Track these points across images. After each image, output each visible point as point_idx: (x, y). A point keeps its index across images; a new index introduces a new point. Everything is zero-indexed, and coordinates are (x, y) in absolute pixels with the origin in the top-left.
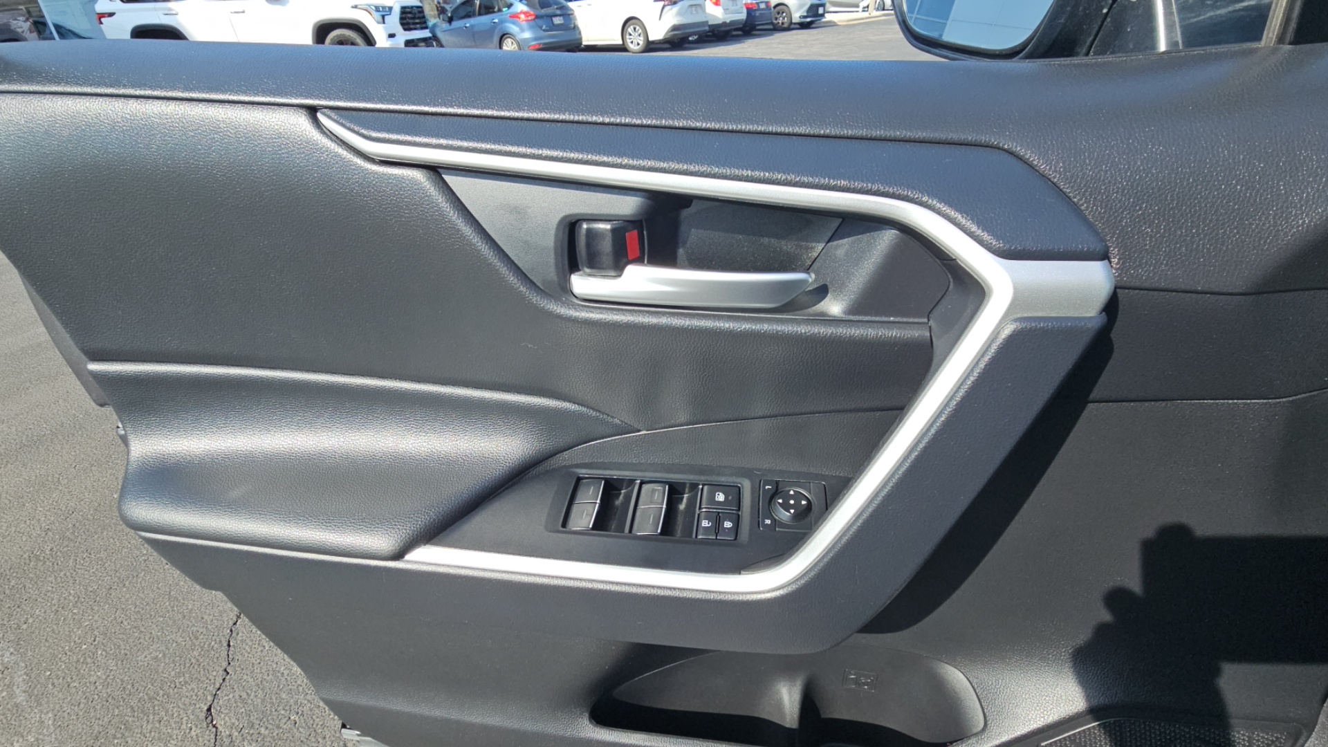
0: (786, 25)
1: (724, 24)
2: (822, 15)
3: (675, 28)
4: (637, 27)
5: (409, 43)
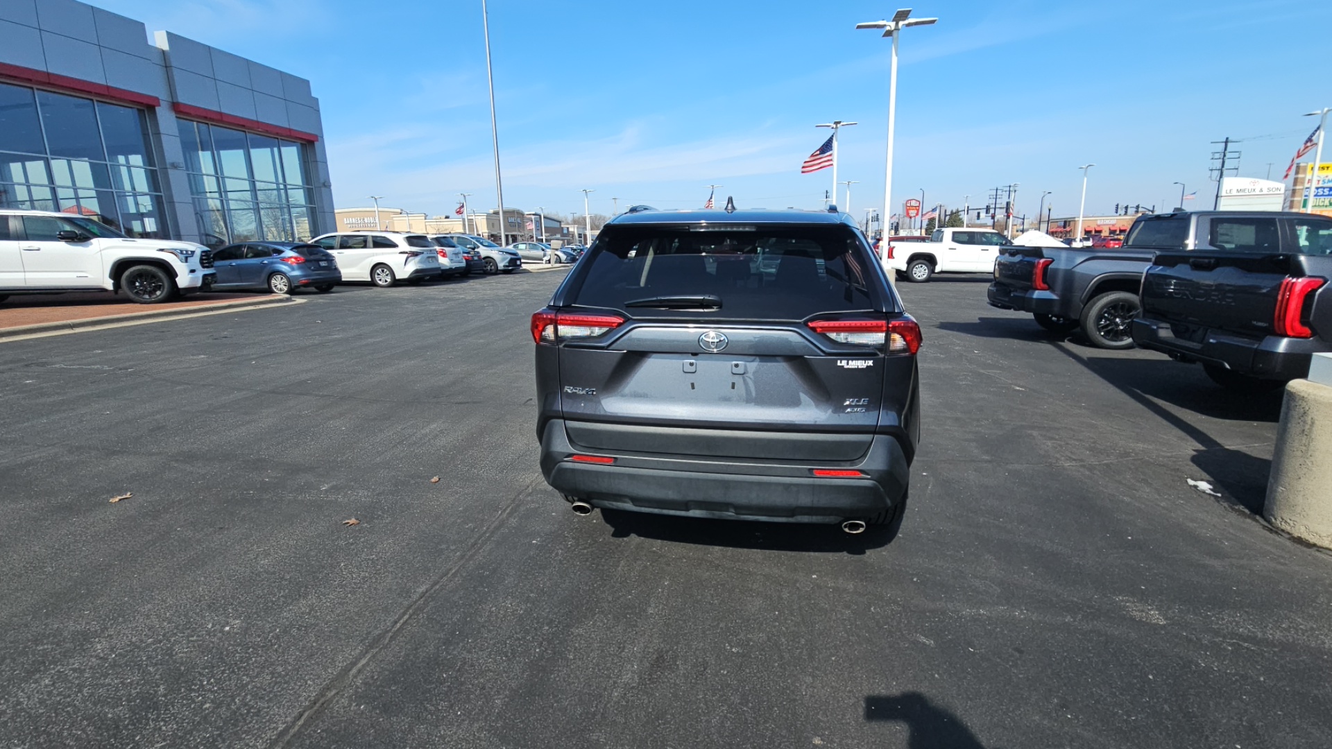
0: (493, 271)
1: (451, 269)
2: (520, 266)
3: (417, 271)
4: (385, 270)
5: (205, 277)
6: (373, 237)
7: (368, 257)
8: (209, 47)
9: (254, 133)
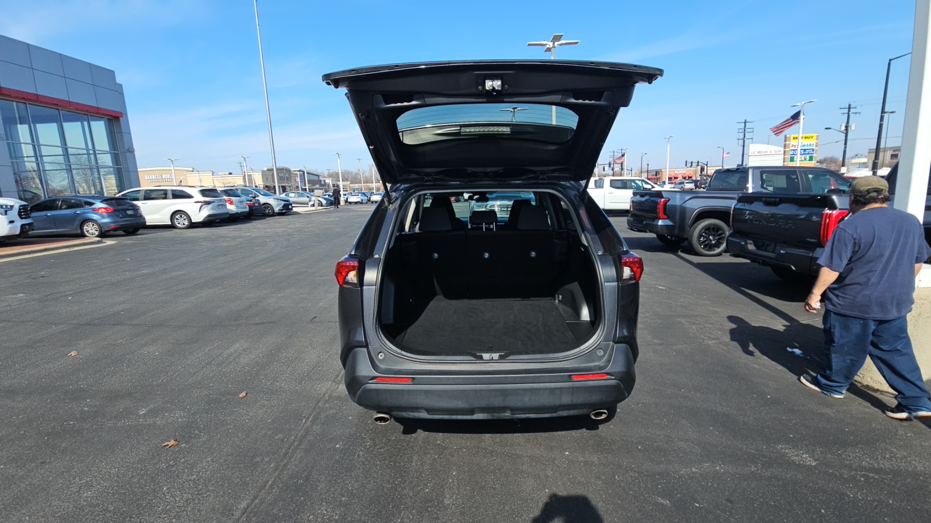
0: (271, 214)
1: (237, 213)
2: (291, 209)
3: (209, 216)
4: (183, 216)
5: (23, 226)
6: (172, 191)
7: (168, 206)
8: (28, 44)
9: (66, 111)
